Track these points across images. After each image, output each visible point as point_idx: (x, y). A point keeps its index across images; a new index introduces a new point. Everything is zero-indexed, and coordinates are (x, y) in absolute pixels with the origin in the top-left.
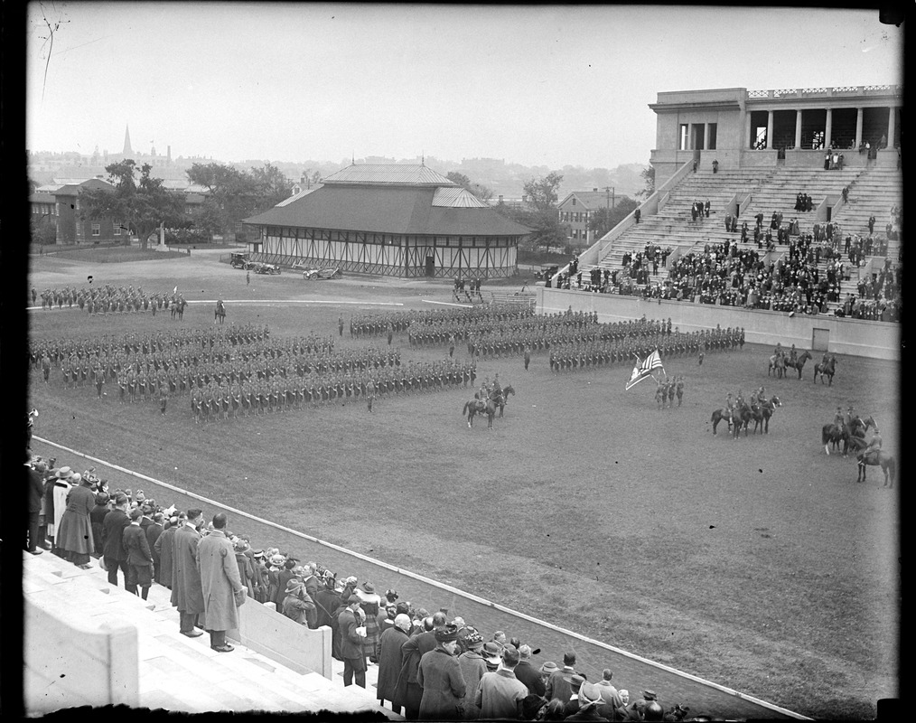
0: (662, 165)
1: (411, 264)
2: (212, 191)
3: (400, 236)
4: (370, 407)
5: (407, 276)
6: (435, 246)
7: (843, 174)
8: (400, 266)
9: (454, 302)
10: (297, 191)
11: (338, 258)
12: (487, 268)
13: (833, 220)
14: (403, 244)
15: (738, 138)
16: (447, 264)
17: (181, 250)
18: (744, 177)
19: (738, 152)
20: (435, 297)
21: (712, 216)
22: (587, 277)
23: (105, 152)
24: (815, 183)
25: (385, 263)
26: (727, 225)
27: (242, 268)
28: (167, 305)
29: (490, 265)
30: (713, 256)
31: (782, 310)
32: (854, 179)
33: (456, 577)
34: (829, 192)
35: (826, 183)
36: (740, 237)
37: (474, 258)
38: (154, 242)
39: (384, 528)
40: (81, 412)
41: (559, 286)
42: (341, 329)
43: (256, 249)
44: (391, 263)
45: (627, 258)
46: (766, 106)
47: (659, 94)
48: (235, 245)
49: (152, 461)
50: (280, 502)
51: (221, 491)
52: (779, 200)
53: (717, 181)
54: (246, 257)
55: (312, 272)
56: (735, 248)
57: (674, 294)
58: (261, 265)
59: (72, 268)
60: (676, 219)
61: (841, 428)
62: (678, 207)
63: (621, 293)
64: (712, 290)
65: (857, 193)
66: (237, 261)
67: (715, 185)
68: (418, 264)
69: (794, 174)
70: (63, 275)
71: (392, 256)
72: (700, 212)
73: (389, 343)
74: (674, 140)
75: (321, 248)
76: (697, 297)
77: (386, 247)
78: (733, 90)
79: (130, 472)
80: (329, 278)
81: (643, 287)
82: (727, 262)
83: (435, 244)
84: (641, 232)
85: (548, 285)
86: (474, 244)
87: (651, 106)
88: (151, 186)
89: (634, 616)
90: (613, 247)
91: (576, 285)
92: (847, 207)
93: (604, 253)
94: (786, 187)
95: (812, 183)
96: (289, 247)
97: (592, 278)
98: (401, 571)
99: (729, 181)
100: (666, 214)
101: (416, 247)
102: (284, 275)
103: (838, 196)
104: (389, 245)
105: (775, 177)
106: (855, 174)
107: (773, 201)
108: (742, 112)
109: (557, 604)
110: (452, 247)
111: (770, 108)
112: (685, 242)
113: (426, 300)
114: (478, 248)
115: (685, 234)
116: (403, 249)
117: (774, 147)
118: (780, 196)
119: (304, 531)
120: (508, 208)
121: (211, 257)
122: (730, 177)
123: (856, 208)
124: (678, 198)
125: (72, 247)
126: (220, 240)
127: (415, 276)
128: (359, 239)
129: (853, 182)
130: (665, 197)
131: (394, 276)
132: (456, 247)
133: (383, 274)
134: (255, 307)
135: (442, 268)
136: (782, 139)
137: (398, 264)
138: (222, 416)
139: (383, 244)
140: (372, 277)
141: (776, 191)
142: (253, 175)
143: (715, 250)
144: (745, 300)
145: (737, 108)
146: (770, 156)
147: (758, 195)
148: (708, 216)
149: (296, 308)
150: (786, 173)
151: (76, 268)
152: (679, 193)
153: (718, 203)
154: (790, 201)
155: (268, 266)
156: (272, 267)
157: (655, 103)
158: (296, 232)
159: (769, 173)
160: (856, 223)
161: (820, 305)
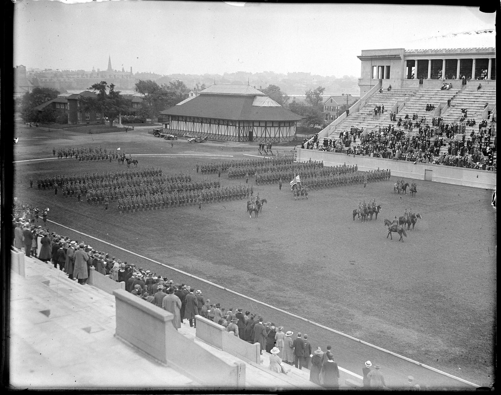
0: (364, 86)
1: (241, 135)
2: (146, 96)
3: (235, 121)
4: (200, 207)
5: (239, 141)
6: (253, 126)
7: (450, 92)
8: (236, 136)
9: (258, 155)
10: (192, 95)
11: (206, 132)
12: (279, 137)
13: (442, 115)
14: (237, 125)
15: (400, 73)
16: (259, 135)
17: (130, 127)
18: (403, 93)
19: (400, 80)
20: (250, 152)
21: (385, 113)
22: (321, 143)
23: (98, 70)
24: (437, 96)
25: (229, 134)
26: (391, 118)
27: (159, 137)
28: (117, 157)
29: (281, 136)
30: (382, 133)
31: (411, 161)
32: (455, 94)
33: (214, 278)
34: (442, 101)
35: (441, 96)
36: (397, 124)
37: (272, 132)
38: (116, 122)
39: (190, 259)
40: (70, 209)
41: (308, 148)
42: (198, 169)
43: (166, 127)
44: (232, 135)
45: (342, 134)
46: (414, 57)
47: (362, 51)
48: (157, 124)
49: (97, 230)
50: (150, 248)
51: (125, 244)
52: (418, 105)
53: (390, 95)
54: (161, 131)
55: (192, 139)
56: (393, 129)
57: (362, 152)
58: (168, 135)
59: (74, 137)
60: (367, 114)
61: (406, 218)
62: (369, 108)
63: (336, 151)
64: (379, 150)
65: (456, 102)
66: (156, 133)
67: (388, 97)
68: (245, 135)
69: (427, 92)
70: (70, 140)
71: (232, 131)
72: (379, 111)
73: (219, 176)
74: (369, 74)
75: (197, 127)
76: (372, 154)
77: (229, 127)
78: (398, 49)
79: (87, 235)
80: (201, 142)
81: (347, 148)
82: (388, 137)
83: (253, 124)
84: (350, 121)
85: (303, 147)
86: (273, 125)
87: (358, 57)
88: (115, 95)
89: (281, 294)
90: (336, 128)
91: (316, 147)
92: (449, 109)
93: (331, 131)
94: (422, 98)
95: (434, 96)
96: (183, 126)
97: (324, 144)
98: (192, 276)
99: (395, 95)
100: (363, 111)
101: (244, 127)
102: (179, 140)
103: (445, 103)
104: (230, 125)
105: (417, 93)
106: (456, 92)
107: (415, 105)
108: (402, 60)
109: (251, 289)
110: (261, 127)
111: (416, 58)
112: (370, 126)
113: (246, 154)
114: (275, 127)
115: (371, 122)
116: (237, 127)
117: (418, 78)
118: (418, 103)
119: (156, 260)
120: (297, 104)
121: (145, 131)
122: (396, 93)
123: (454, 109)
124: (370, 103)
125: (75, 125)
126: (150, 121)
127: (243, 141)
128: (216, 123)
129: (454, 96)
130: (363, 103)
131: (233, 141)
132: (264, 127)
133: (227, 140)
134: (159, 158)
135: (257, 137)
136: (422, 74)
137: (235, 135)
138: (132, 212)
139: (228, 125)
140: (222, 141)
141: (417, 101)
142: (170, 86)
143: (384, 130)
144: (394, 155)
145: (399, 58)
146: (415, 82)
147: (408, 103)
148: (383, 113)
149: (179, 159)
150: (423, 91)
151: (77, 137)
152: (370, 101)
153: (388, 106)
154: (423, 106)
155: (171, 136)
156: (173, 136)
157: (361, 55)
158: (186, 119)
159: (415, 91)
160: (453, 117)
161: (429, 158)
